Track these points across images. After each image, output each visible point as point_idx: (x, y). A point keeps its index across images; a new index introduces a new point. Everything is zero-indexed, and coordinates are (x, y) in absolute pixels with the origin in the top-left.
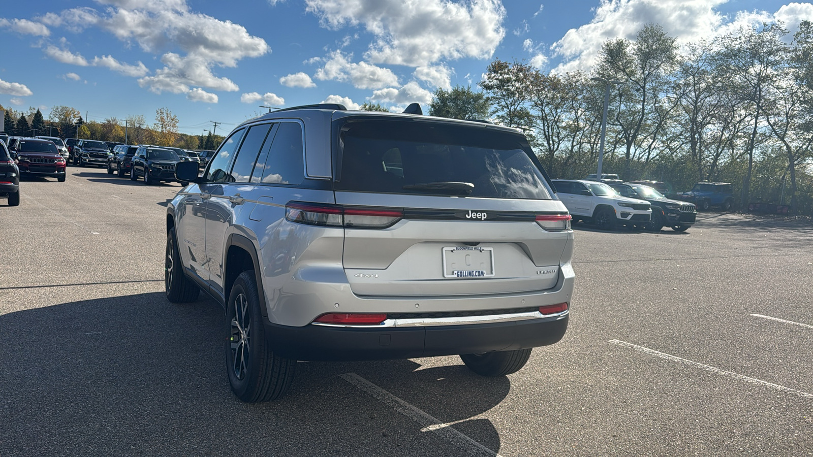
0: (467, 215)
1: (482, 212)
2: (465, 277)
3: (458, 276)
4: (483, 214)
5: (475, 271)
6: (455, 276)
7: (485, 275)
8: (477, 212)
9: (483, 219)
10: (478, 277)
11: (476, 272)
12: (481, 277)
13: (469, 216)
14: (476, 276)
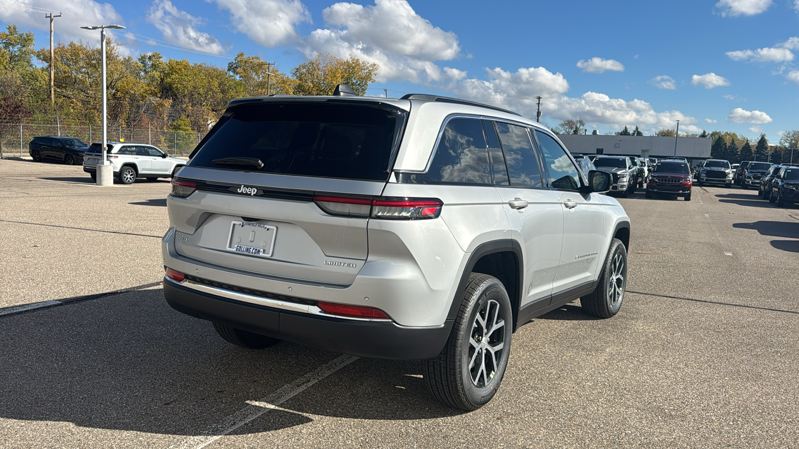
0: (239, 190)
1: (252, 187)
2: (242, 253)
3: (237, 250)
4: (253, 189)
5: (252, 248)
6: (234, 250)
7: (261, 254)
8: (247, 187)
9: (252, 195)
10: (253, 254)
11: (254, 249)
12: (256, 255)
13: (240, 190)
14: (252, 253)
